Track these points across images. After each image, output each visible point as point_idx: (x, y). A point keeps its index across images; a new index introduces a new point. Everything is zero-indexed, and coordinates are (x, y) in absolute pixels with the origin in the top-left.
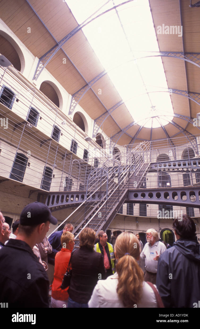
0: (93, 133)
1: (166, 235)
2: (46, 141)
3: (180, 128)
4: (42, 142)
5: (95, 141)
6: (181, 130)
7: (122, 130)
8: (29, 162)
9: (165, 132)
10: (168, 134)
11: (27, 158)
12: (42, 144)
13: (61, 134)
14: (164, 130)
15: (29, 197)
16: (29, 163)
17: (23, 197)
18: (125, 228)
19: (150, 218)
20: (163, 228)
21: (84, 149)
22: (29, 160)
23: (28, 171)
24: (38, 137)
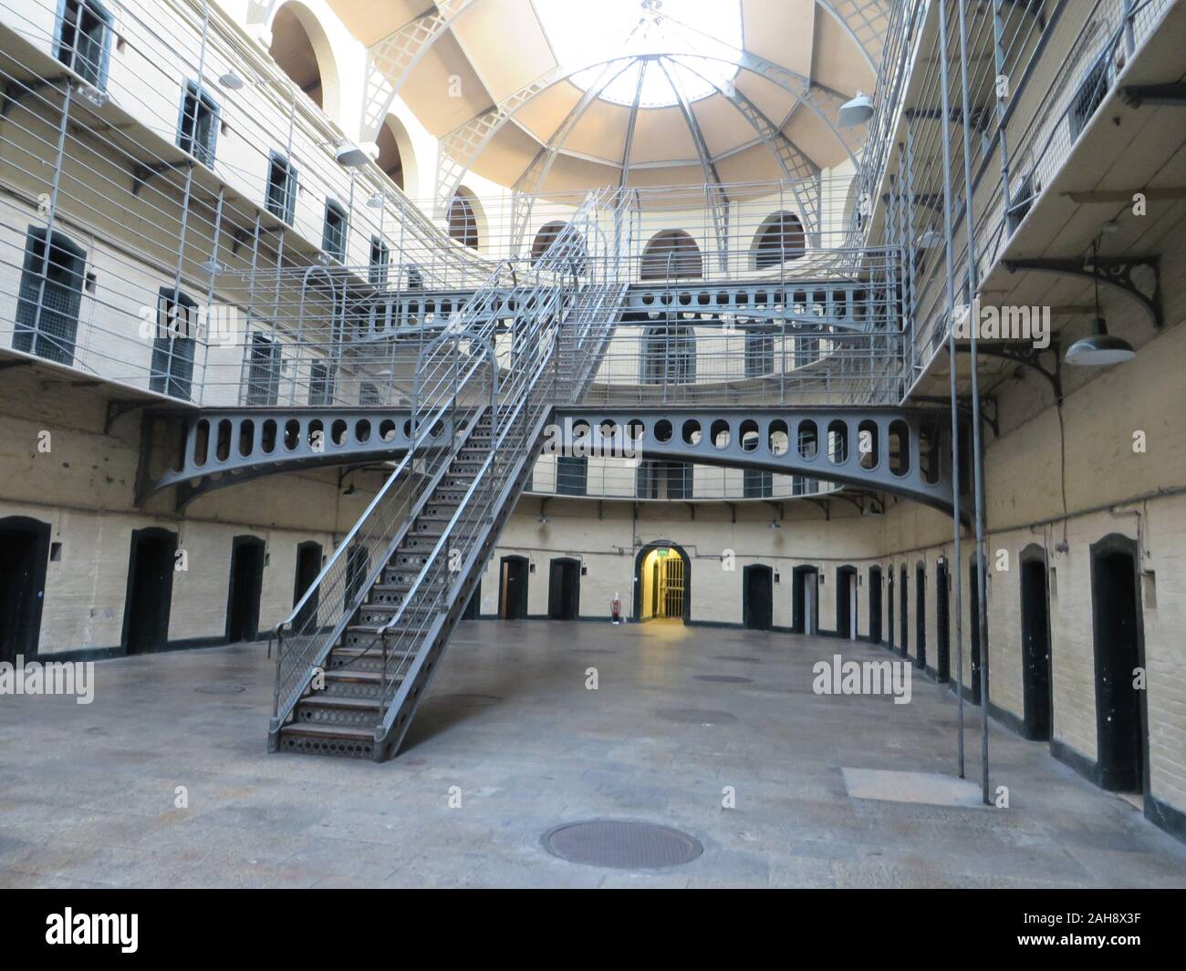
0: (363, 119)
1: (656, 567)
2: (160, 167)
3: (762, 124)
4: (138, 170)
5: (373, 161)
6: (761, 132)
7: (498, 106)
8: (94, 271)
9: (693, 132)
10: (703, 143)
11: (82, 250)
12: (144, 180)
13: (220, 124)
14: (692, 122)
15: (106, 432)
16: (91, 277)
17: (82, 431)
19: (600, 502)
20: (647, 541)
21: (327, 199)
22: (88, 259)
23: (88, 310)
24: (119, 146)
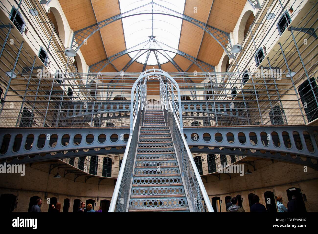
7: (108, 58)
13: (25, 29)
18: (99, 196)
